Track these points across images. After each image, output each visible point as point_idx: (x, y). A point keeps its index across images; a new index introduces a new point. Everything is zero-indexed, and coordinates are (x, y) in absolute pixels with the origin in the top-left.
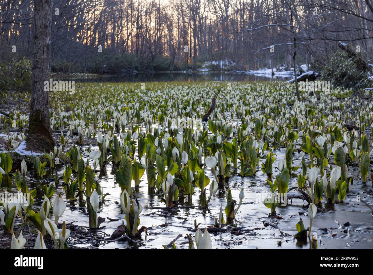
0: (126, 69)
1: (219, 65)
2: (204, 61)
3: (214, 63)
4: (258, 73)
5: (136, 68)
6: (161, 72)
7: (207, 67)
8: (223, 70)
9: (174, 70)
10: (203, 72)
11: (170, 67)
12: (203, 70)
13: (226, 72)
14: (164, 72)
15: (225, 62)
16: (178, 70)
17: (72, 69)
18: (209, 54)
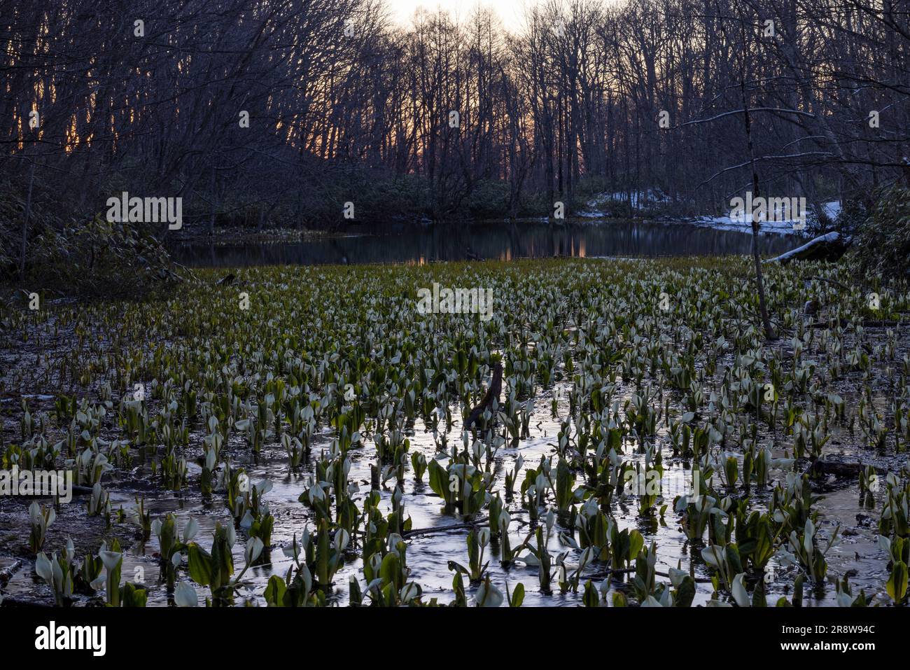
0: (403, 215)
1: (628, 202)
2: (596, 192)
3: (617, 196)
4: (721, 224)
5: (429, 212)
6: (488, 221)
7: (600, 207)
8: (638, 215)
9: (519, 216)
10: (591, 218)
11: (509, 208)
12: (591, 215)
13: (645, 221)
14: (497, 220)
15: (646, 195)
16: (529, 215)
17: (265, 218)
18: (607, 174)
